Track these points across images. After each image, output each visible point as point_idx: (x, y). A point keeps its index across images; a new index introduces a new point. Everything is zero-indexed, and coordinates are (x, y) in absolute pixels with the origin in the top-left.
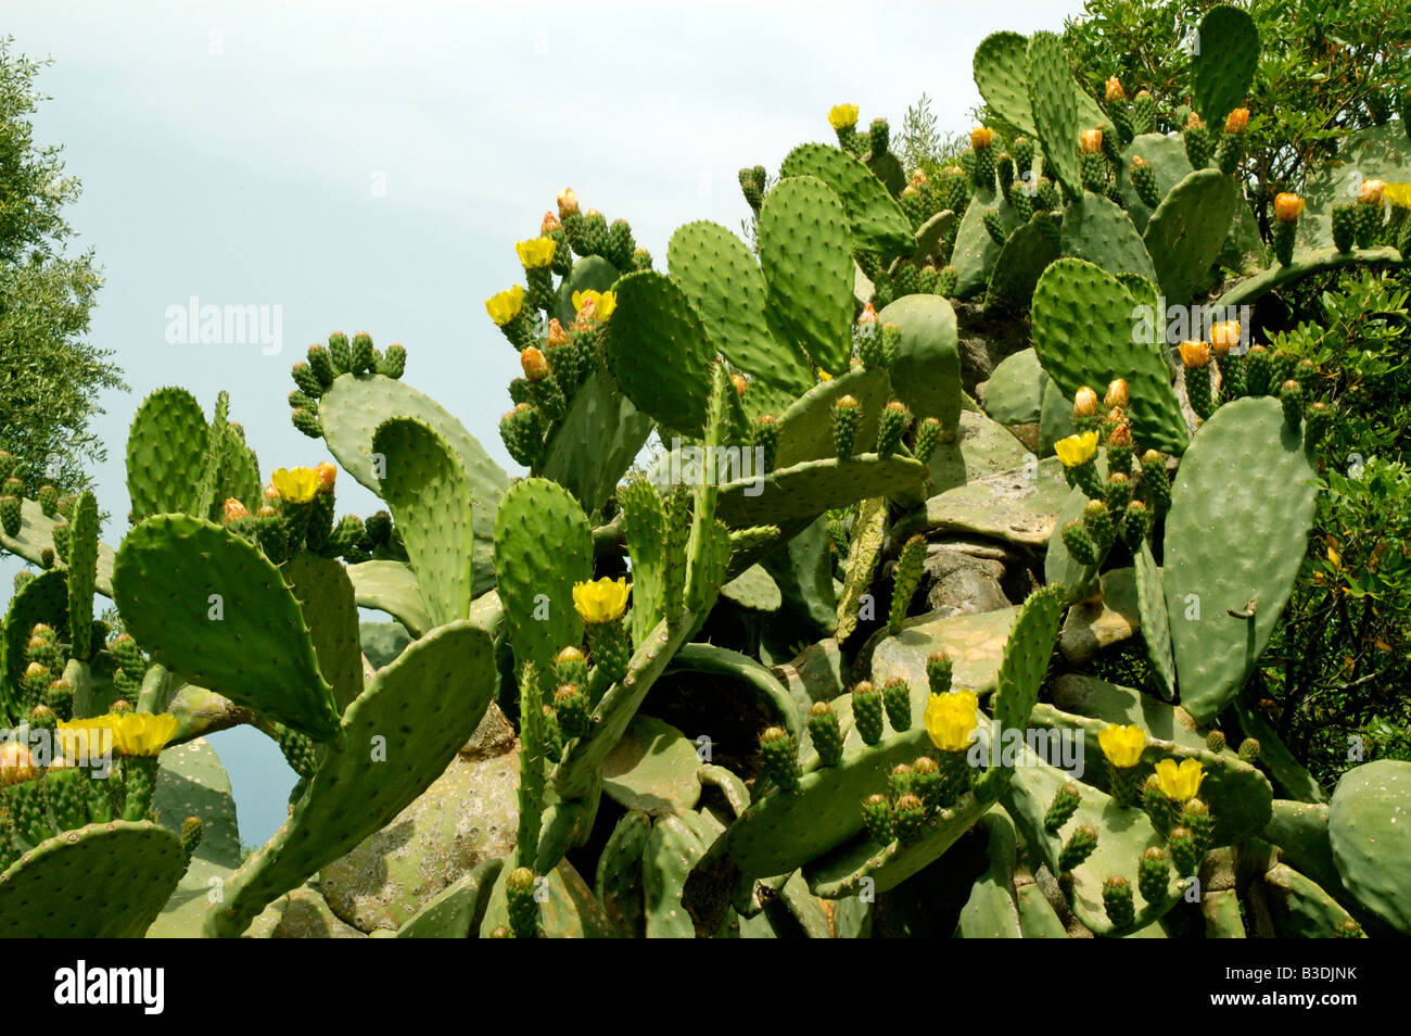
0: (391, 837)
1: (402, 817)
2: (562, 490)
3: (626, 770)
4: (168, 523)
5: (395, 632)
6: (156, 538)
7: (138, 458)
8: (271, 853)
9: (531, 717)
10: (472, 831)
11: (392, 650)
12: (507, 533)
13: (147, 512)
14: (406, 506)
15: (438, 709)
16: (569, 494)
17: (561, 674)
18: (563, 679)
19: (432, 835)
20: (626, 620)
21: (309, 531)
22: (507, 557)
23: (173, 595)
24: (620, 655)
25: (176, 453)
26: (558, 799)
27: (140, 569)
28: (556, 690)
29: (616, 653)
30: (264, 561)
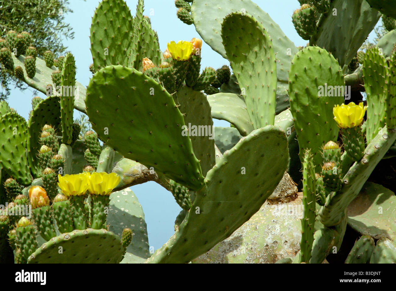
0: (230, 244)
1: (236, 234)
2: (327, 53)
3: (360, 213)
4: (114, 70)
5: (232, 132)
6: (107, 78)
7: (96, 36)
8: (167, 250)
9: (309, 179)
10: (274, 243)
11: (230, 143)
12: (296, 77)
13: (101, 65)
14: (240, 63)
15: (257, 174)
16: (332, 55)
17: (326, 156)
18: (327, 159)
19: (252, 244)
20: (363, 127)
21: (187, 76)
22: (296, 91)
23: (116, 110)
24: (359, 146)
25: (116, 33)
26: (323, 226)
27: (99, 95)
28: (323, 165)
29: (357, 145)
30: (164, 91)
